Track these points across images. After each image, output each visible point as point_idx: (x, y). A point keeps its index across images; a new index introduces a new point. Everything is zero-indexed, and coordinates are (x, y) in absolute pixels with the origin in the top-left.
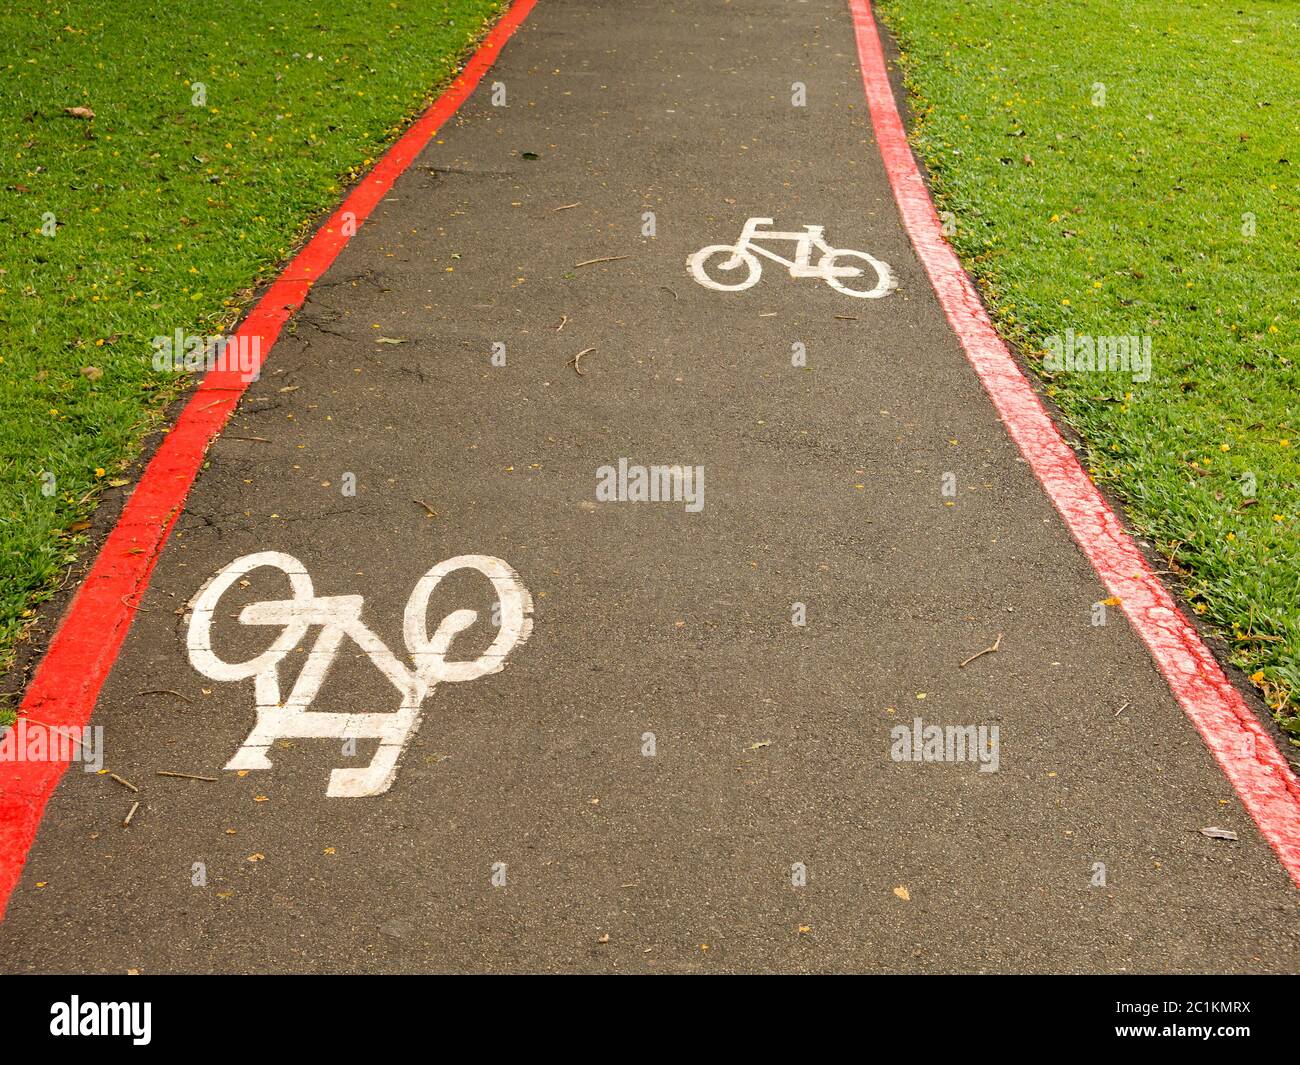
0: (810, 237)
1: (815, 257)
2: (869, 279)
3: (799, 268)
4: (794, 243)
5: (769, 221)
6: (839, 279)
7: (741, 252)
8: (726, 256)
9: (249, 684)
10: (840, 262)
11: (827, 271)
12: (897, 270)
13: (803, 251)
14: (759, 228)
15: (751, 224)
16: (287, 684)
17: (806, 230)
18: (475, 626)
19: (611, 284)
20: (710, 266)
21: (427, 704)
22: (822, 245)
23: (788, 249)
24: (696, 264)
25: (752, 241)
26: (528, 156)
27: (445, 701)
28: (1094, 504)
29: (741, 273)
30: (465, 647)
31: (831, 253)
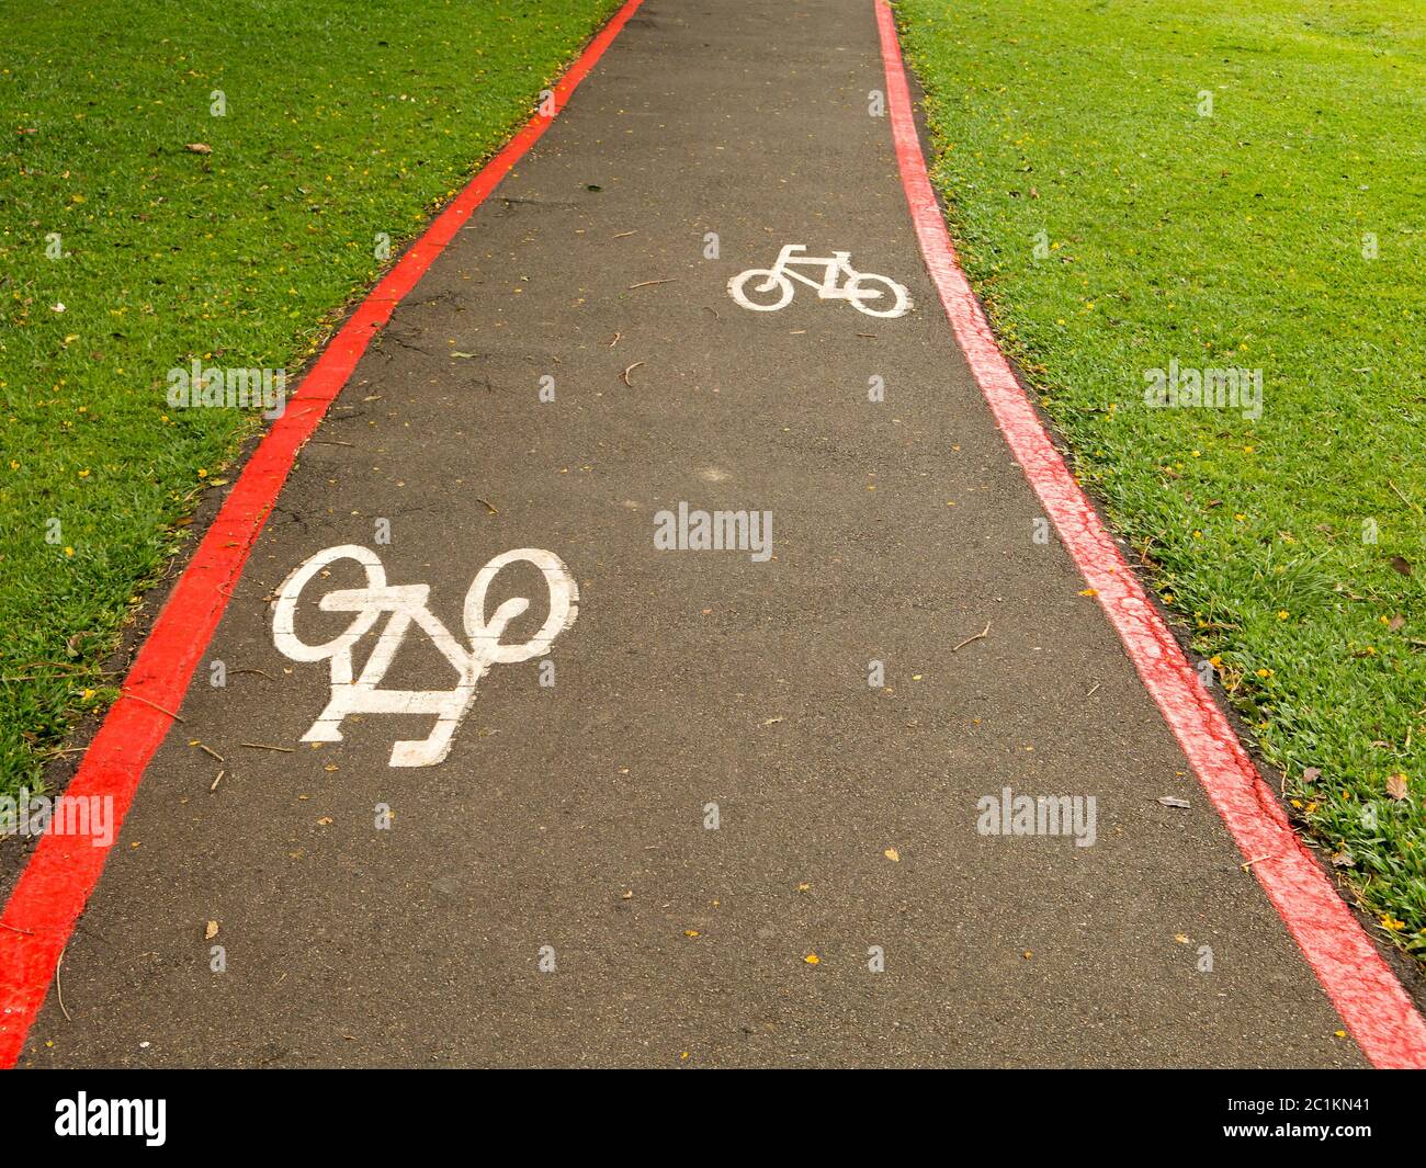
0: (839, 261)
1: (842, 280)
2: (889, 300)
3: (827, 291)
4: (823, 268)
5: (803, 248)
6: (862, 300)
7: (776, 276)
8: (763, 279)
9: (325, 664)
10: (863, 285)
11: (852, 293)
12: (913, 293)
13: (831, 275)
14: (793, 254)
15: (787, 249)
16: (358, 667)
17: (835, 256)
18: (526, 613)
19: (660, 304)
20: (748, 289)
21: (481, 683)
22: (848, 269)
23: (818, 273)
24: (736, 286)
25: (787, 265)
26: (593, 188)
27: (499, 680)
28: (1078, 504)
29: (776, 294)
30: (518, 631)
31: (856, 276)
